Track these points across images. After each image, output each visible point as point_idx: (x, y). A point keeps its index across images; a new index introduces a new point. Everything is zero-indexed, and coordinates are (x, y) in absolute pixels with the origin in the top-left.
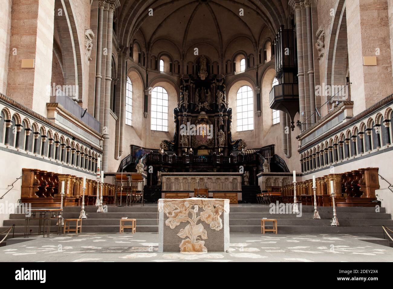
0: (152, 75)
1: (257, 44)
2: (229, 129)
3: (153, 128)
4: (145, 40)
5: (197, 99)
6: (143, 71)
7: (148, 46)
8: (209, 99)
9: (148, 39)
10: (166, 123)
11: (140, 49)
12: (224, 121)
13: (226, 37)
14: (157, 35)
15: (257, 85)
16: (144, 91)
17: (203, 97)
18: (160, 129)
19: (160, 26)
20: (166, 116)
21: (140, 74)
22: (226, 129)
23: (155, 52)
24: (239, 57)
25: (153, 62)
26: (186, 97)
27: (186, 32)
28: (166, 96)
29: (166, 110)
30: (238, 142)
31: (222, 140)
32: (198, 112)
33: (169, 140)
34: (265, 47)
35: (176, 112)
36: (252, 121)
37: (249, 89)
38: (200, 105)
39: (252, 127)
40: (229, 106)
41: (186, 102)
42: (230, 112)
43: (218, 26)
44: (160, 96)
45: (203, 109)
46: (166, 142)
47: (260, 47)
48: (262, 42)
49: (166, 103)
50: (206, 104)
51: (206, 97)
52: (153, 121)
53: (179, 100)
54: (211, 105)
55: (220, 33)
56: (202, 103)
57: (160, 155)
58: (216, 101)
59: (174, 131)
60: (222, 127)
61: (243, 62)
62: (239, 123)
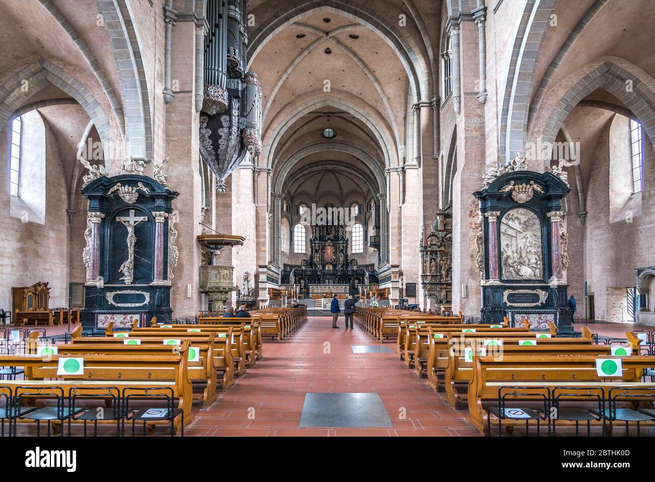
0: (295, 218)
1: (365, 198)
2: (346, 252)
3: (296, 251)
4: (290, 195)
5: (325, 231)
6: (289, 216)
7: (292, 199)
8: (333, 232)
9: (292, 195)
10: (304, 247)
11: (287, 203)
12: (343, 247)
13: (345, 191)
14: (298, 191)
15: (366, 225)
16: (290, 229)
17: (329, 231)
18: (300, 252)
19: (300, 186)
20: (304, 243)
21: (288, 219)
22: (344, 252)
23: (296, 203)
24: (353, 205)
25: (296, 209)
26: (318, 231)
27: (317, 187)
28: (304, 230)
29: (304, 239)
30: (352, 260)
31: (341, 259)
32: (326, 241)
33: (306, 259)
34: (370, 202)
35: (311, 240)
36: (362, 247)
37: (361, 226)
38: (327, 237)
39: (362, 251)
40: (347, 237)
41: (318, 234)
42: (347, 241)
43: (339, 184)
44: (300, 230)
45: (329, 239)
46: (305, 260)
47: (368, 201)
48: (369, 198)
49: (304, 235)
50: (331, 236)
51: (331, 231)
52: (296, 247)
53: (313, 233)
54: (335, 236)
55: (341, 188)
56: (329, 234)
57: (302, 270)
58: (338, 234)
59: (310, 253)
60: (342, 251)
61: (357, 208)
62: (354, 247)
